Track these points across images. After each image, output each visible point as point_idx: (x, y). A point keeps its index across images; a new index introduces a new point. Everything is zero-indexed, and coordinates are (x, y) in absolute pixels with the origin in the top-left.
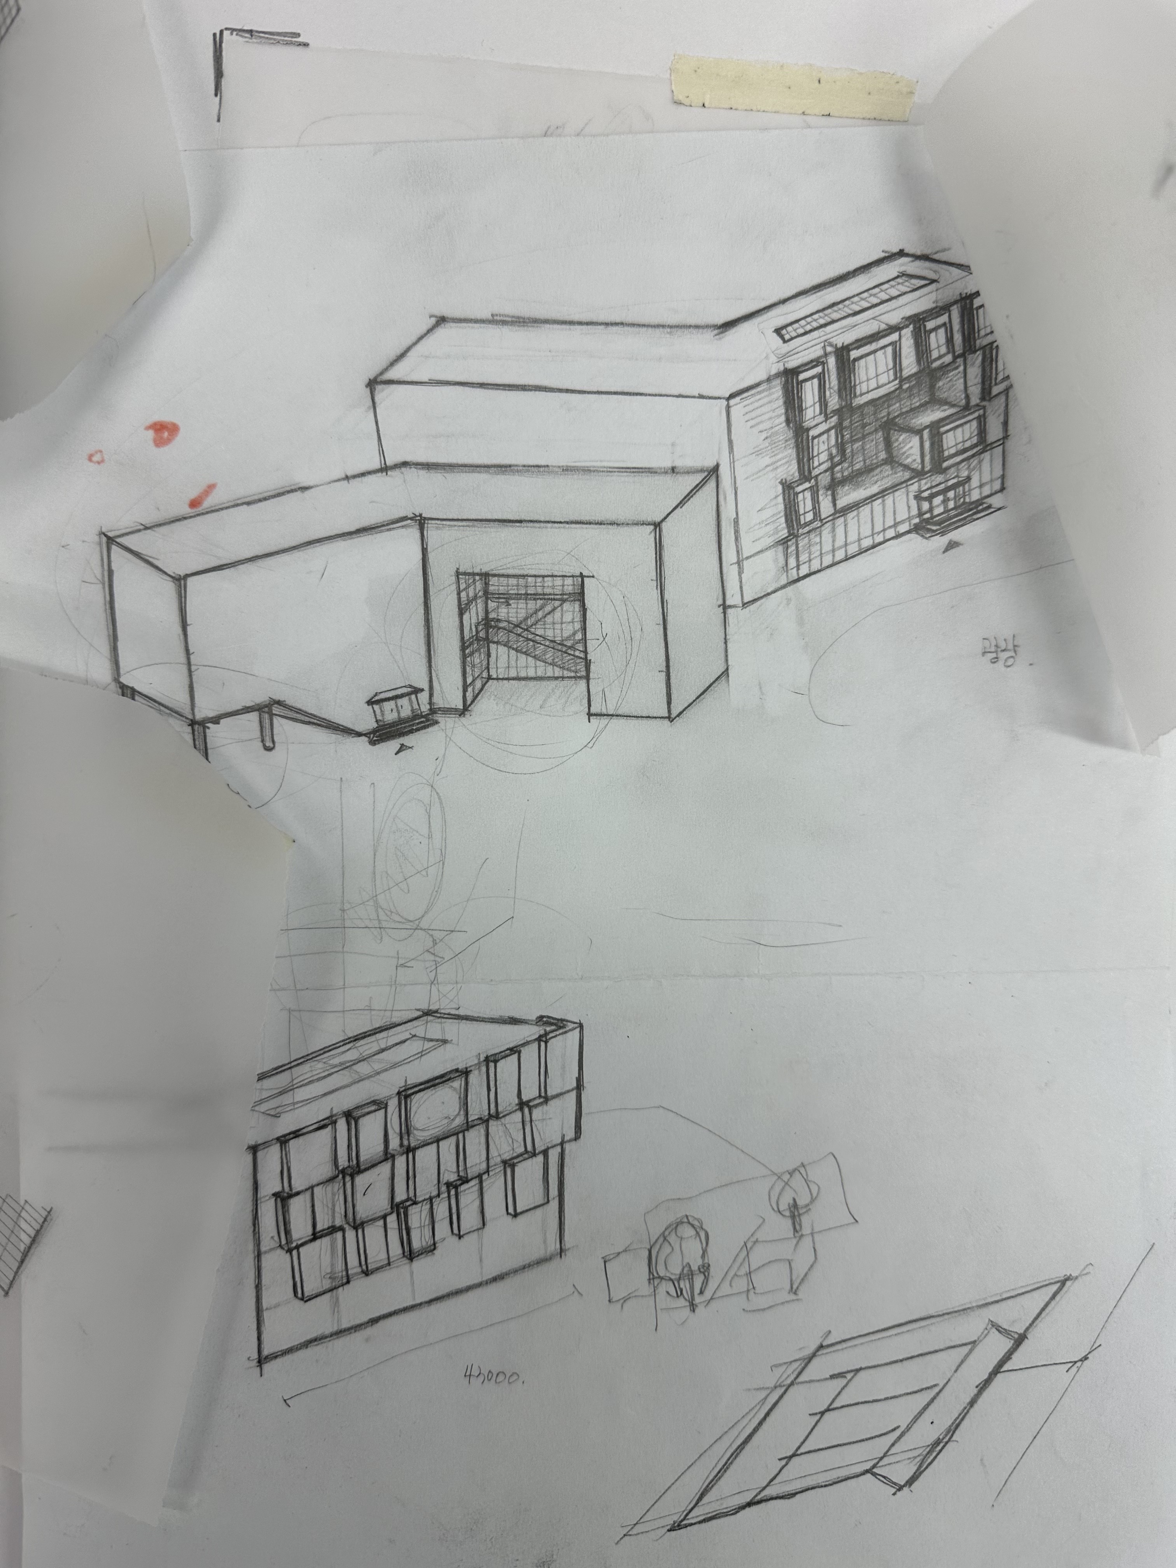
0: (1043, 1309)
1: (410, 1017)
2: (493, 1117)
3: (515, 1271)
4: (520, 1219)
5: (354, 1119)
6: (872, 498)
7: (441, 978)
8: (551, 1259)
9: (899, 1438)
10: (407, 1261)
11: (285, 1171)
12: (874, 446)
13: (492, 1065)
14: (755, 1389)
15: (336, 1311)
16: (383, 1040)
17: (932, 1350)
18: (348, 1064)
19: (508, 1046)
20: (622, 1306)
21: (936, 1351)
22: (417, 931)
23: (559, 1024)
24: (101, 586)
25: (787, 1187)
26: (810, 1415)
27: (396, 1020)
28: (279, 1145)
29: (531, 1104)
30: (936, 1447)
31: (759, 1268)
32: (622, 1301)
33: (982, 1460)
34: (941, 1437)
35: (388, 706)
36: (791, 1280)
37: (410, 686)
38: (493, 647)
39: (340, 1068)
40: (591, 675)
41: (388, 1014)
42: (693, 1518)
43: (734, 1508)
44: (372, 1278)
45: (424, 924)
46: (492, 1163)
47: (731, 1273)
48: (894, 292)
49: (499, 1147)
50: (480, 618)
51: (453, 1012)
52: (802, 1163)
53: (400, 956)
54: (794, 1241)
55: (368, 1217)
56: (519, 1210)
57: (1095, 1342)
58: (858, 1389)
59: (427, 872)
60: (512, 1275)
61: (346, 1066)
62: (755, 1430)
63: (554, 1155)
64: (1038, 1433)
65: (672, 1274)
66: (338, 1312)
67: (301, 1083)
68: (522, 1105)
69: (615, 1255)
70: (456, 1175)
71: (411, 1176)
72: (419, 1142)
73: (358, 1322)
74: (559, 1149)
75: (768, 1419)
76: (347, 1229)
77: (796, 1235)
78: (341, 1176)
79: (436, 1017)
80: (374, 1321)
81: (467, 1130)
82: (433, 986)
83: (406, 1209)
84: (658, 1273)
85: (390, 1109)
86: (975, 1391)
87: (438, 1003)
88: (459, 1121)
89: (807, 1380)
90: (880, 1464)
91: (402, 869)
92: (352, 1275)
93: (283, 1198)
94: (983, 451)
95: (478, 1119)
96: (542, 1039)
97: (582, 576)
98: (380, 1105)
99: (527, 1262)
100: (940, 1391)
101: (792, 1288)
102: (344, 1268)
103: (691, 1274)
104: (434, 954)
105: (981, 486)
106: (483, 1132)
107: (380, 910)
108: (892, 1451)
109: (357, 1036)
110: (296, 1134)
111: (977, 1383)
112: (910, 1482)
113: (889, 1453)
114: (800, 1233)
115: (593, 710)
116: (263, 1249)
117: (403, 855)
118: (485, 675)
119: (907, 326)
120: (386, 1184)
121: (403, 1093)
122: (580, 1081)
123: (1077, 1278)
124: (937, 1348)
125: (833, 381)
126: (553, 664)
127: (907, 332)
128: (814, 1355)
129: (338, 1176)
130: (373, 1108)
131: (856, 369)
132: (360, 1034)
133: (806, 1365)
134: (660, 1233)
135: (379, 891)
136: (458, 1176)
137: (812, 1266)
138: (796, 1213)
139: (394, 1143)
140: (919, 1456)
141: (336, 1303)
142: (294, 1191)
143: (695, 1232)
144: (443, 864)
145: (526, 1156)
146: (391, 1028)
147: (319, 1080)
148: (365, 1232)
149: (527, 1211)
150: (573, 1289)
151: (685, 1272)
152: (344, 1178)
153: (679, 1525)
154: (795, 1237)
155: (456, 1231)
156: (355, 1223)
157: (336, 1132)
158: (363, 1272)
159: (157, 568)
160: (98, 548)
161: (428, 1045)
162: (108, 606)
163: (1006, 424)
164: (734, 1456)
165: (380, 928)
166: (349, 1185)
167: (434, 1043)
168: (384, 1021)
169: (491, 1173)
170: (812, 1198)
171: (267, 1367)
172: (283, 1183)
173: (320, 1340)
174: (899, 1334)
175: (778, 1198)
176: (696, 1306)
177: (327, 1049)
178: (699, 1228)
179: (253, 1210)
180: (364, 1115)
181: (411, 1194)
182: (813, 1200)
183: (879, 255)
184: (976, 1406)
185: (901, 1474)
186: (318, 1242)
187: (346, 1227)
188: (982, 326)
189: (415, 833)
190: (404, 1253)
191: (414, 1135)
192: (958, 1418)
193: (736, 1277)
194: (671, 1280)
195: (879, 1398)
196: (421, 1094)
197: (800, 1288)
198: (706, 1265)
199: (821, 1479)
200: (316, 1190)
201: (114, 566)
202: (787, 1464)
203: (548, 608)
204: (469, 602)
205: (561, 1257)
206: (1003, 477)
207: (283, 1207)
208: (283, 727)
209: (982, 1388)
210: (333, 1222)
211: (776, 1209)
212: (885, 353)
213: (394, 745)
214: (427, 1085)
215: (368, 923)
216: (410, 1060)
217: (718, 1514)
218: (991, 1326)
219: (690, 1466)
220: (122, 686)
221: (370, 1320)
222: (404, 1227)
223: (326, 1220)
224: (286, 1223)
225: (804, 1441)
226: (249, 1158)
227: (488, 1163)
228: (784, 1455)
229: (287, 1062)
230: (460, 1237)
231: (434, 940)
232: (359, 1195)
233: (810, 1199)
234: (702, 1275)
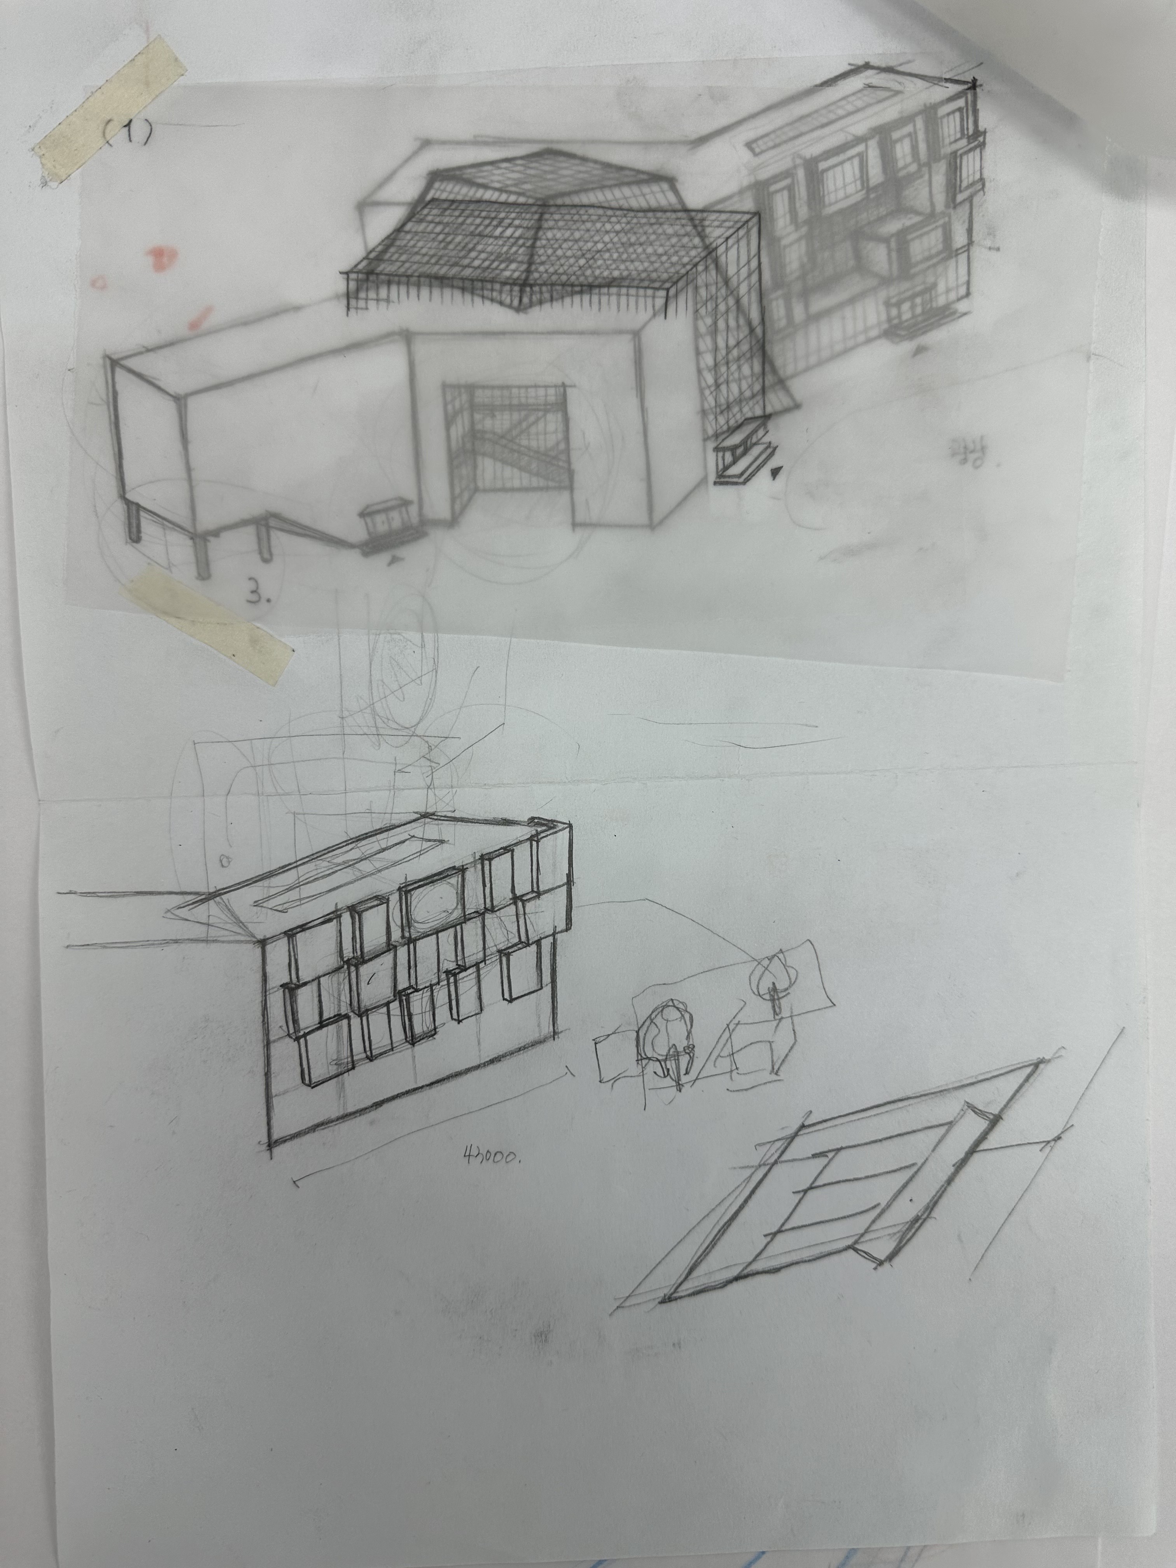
0: (1017, 1091)
1: (408, 820)
2: (489, 910)
3: (512, 1053)
4: (515, 1002)
5: (357, 913)
6: (840, 306)
7: (437, 782)
8: (544, 1041)
9: (879, 1215)
10: (410, 1046)
11: (293, 963)
12: (843, 253)
13: (487, 862)
14: (740, 1168)
15: (342, 1096)
16: (383, 840)
17: (910, 1130)
18: (351, 863)
19: (502, 846)
20: (612, 1086)
21: (914, 1132)
22: (413, 737)
23: (550, 825)
24: (105, 407)
25: (767, 972)
26: (793, 1193)
27: (395, 822)
28: (286, 938)
29: (524, 898)
30: (915, 1224)
31: (741, 1049)
32: (613, 1081)
33: (959, 1235)
34: (920, 1214)
35: (380, 519)
36: (773, 1061)
37: (401, 499)
38: (479, 459)
39: (344, 866)
40: (576, 485)
41: (388, 816)
42: (683, 1291)
43: (722, 1281)
44: (377, 1062)
45: (420, 731)
46: (488, 952)
48: (859, 104)
49: (494, 938)
50: (466, 429)
51: (449, 814)
52: (781, 950)
53: (398, 762)
54: (775, 1023)
55: (371, 1005)
56: (514, 996)
57: (1067, 1122)
58: (839, 1168)
59: (421, 680)
60: (508, 1057)
61: (349, 865)
62: (741, 1208)
63: (546, 944)
64: (1014, 1208)
65: (659, 1055)
66: (344, 1097)
67: (308, 880)
68: (516, 899)
69: (605, 1037)
70: (455, 964)
71: (412, 966)
72: (420, 934)
73: (363, 1106)
74: (551, 939)
75: (753, 1197)
76: (352, 1016)
77: (777, 1017)
78: (346, 967)
79: (433, 819)
80: (378, 1105)
81: (465, 922)
82: (429, 790)
83: (408, 996)
84: (645, 1055)
85: (392, 904)
86: (952, 1169)
87: (435, 806)
88: (457, 913)
89: (790, 1158)
90: (862, 1240)
91: (397, 677)
92: (357, 1060)
93: (291, 989)
94: (949, 257)
95: (475, 912)
96: (534, 839)
97: (564, 386)
98: (382, 899)
99: (523, 1045)
100: (919, 1170)
101: (773, 1068)
102: (349, 1054)
103: (677, 1055)
104: (429, 760)
105: (948, 291)
106: (479, 925)
107: (377, 717)
108: (874, 1227)
109: (359, 836)
110: (303, 928)
111: (954, 1163)
112: (891, 1257)
113: (870, 1230)
115: (578, 520)
116: (272, 1038)
117: (398, 664)
118: (472, 486)
119: (873, 137)
120: (390, 972)
121: (404, 889)
122: (570, 876)
123: (1049, 1061)
124: (914, 1128)
125: (802, 191)
126: (538, 474)
127: (873, 144)
128: (796, 1134)
129: (343, 967)
130: (375, 903)
131: (825, 180)
132: (362, 835)
133: (789, 1144)
134: (647, 1016)
135: (376, 699)
136: (457, 965)
137: (792, 1048)
138: (776, 997)
139: (396, 935)
140: (898, 1232)
141: (342, 1086)
142: (301, 982)
143: (680, 1015)
144: (436, 672)
145: (520, 946)
146: (390, 829)
147: (323, 877)
148: (370, 1019)
149: (522, 996)
150: (566, 1070)
151: (671, 1053)
152: (349, 968)
153: (669, 1298)
154: (775, 1020)
155: (455, 1016)
156: (359, 1011)
157: (340, 925)
158: (367, 1057)
159: (159, 388)
160: (102, 372)
161: (426, 845)
162: (113, 427)
163: (970, 231)
164: (721, 1233)
165: (378, 735)
166: (353, 975)
167: (432, 843)
168: (384, 823)
169: (487, 962)
170: (790, 982)
171: (277, 1151)
172: (290, 975)
173: (327, 1124)
174: (877, 1115)
175: (759, 983)
176: (683, 1086)
177: (331, 849)
178: (683, 1010)
179: (262, 1001)
180: (367, 910)
181: (413, 982)
182: (791, 985)
183: (844, 68)
184: (953, 1184)
185: (882, 1250)
186: (325, 1029)
187: (351, 1014)
188: (946, 134)
189: (409, 642)
190: (406, 1039)
191: (415, 927)
192: (935, 1195)
193: (720, 1058)
194: (658, 1060)
195: (859, 1176)
196: (421, 889)
198: (691, 1045)
199: (806, 1254)
200: (322, 979)
201: (118, 387)
202: (772, 1239)
203: (532, 419)
204: (456, 414)
205: (554, 1039)
206: (968, 283)
207: (291, 998)
208: (281, 540)
209: (958, 1167)
210: (339, 1010)
211: (756, 993)
212: (852, 164)
213: (385, 557)
214: (426, 882)
215: (366, 730)
216: (408, 859)
217: (707, 1287)
218: (966, 1107)
219: (680, 1242)
220: (128, 503)
221: (374, 1103)
222: (406, 1014)
223: (332, 1009)
224: (294, 1013)
225: (788, 1218)
226: (258, 951)
227: (485, 953)
228: (769, 1232)
229: (293, 861)
230: (459, 1021)
231: (429, 746)
232: (363, 984)
233: (789, 983)
234: (687, 1056)
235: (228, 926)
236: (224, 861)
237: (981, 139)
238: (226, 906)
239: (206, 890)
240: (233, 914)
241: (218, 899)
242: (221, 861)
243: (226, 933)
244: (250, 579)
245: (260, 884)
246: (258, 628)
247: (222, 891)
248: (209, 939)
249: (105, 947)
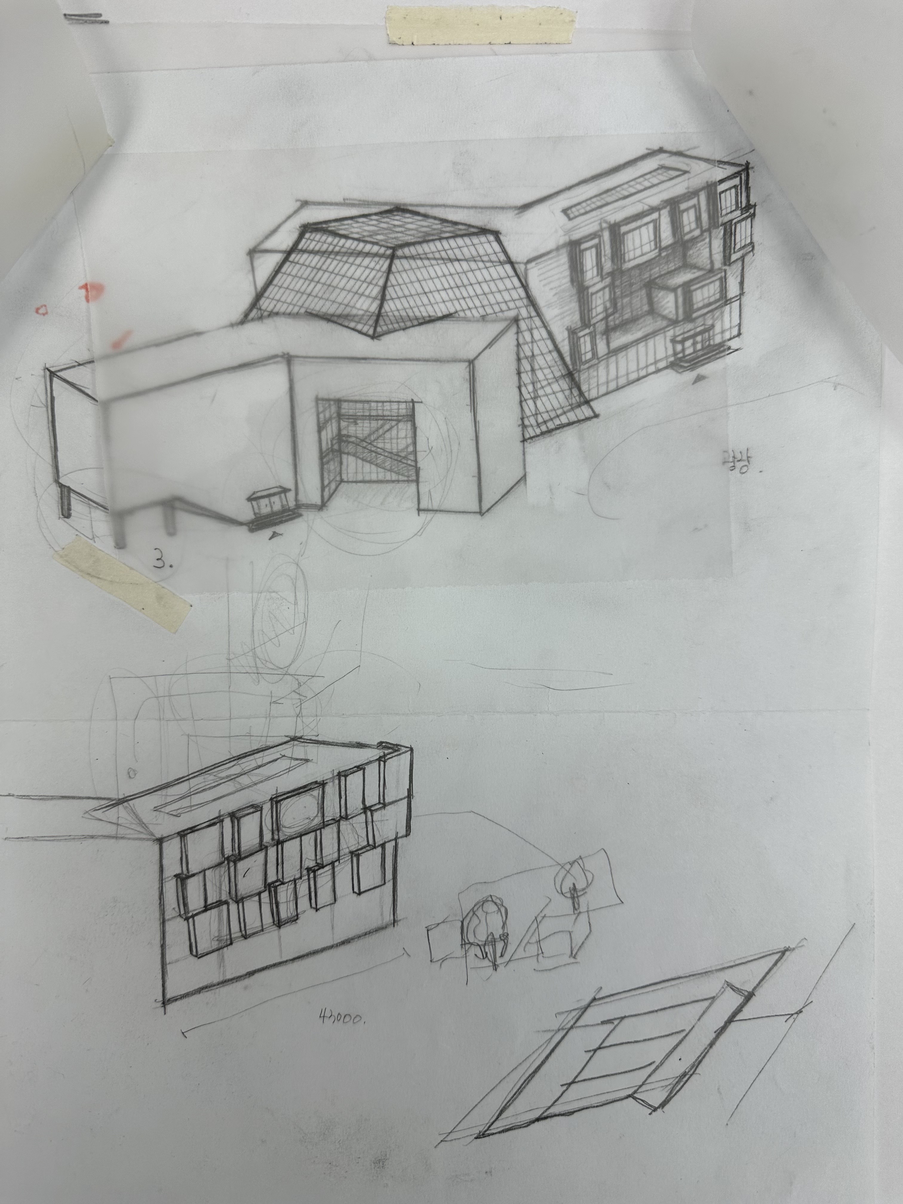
0: (767, 973)
1: (280, 742)
2: (344, 818)
3: (359, 937)
4: (364, 896)
5: (237, 818)
6: (637, 342)
7: (304, 712)
8: (386, 927)
9: (654, 1071)
10: (277, 928)
11: (184, 858)
12: (639, 301)
13: (343, 778)
14: (543, 1031)
15: (222, 965)
16: (259, 759)
17: (680, 1003)
18: (233, 777)
19: (355, 765)
20: (441, 965)
21: (684, 1004)
22: (286, 676)
23: (395, 749)
24: (45, 409)
25: (568, 874)
26: (585, 1051)
27: (270, 744)
28: (179, 838)
29: (373, 809)
30: (683, 1078)
31: (546, 937)
32: (441, 961)
33: (718, 1089)
34: (687, 1071)
35: (264, 502)
36: (571, 947)
37: (281, 487)
38: (344, 457)
39: (227, 780)
40: (421, 479)
41: (264, 739)
42: (494, 1129)
43: (525, 1122)
44: (250, 940)
45: (291, 671)
46: (342, 853)
47: (525, 942)
48: (655, 181)
49: (347, 841)
50: (334, 434)
51: (314, 738)
52: (580, 856)
53: (273, 695)
54: (574, 917)
55: (246, 894)
56: (362, 890)
57: (808, 999)
58: (623, 1033)
59: (293, 631)
60: (356, 940)
61: (231, 779)
62: (543, 1063)
63: (390, 847)
64: (763, 1069)
65: (479, 940)
66: (223, 966)
67: (197, 791)
68: (366, 809)
69: (435, 925)
70: (314, 862)
71: (280, 863)
72: (287, 836)
73: (238, 974)
74: (393, 843)
75: (553, 1055)
76: (231, 903)
77: (576, 912)
78: (226, 862)
79: (301, 742)
80: (251, 974)
81: (324, 828)
82: (298, 718)
83: (276, 888)
84: (468, 940)
85: (264, 812)
86: (714, 1035)
87: (302, 731)
88: (318, 820)
89: (584, 1025)
90: (640, 1090)
91: (274, 628)
92: (235, 938)
94: (726, 304)
95: (332, 819)
96: (382, 759)
97: (413, 401)
98: (257, 808)
99: (368, 930)
100: (687, 1035)
101: (572, 953)
102: (228, 932)
103: (494, 942)
104: (299, 694)
105: (723, 332)
106: (335, 830)
107: (257, 659)
108: (649, 1081)
109: (240, 755)
110: (193, 830)
111: (715, 1030)
112: (663, 1105)
113: (646, 1082)
114: (578, 911)
115: (422, 506)
116: (167, 917)
117: (275, 618)
118: (338, 478)
119: (665, 207)
120: (261, 868)
122: (410, 791)
123: (794, 949)
124: (684, 1002)
125: (607, 249)
126: (391, 470)
127: (665, 213)
128: (589, 1006)
129: (224, 862)
130: (251, 810)
131: (626, 241)
132: (242, 754)
133: (583, 1013)
134: (470, 909)
135: (257, 645)
136: (316, 863)
137: (587, 937)
138: (575, 895)
139: (267, 837)
140: (670, 1085)
141: (222, 960)
142: (190, 873)
143: (497, 909)
144: (306, 624)
145: (368, 848)
146: (266, 750)
147: (210, 788)
148: (245, 905)
149: (368, 890)
150: (404, 952)
151: (489, 939)
152: (228, 863)
153: (483, 1134)
154: (574, 914)
155: (314, 905)
156: (236, 898)
157: (223, 828)
158: (242, 936)
159: (87, 395)
160: (43, 380)
161: (294, 763)
162: (50, 424)
163: (742, 283)
164: (526, 1082)
165: (258, 673)
166: (232, 869)
167: (299, 762)
168: (261, 744)
169: (341, 861)
170: (588, 883)
171: (169, 1007)
172: (182, 867)
173: (210, 987)
174: (655, 990)
175: (562, 883)
176: (498, 966)
177: (217, 765)
178: (500, 905)
179: (159, 888)
180: (244, 816)
181: (280, 877)
182: (588, 885)
183: (642, 151)
184: (714, 1047)
185: (656, 1099)
186: (209, 912)
187: (230, 901)
188: (723, 207)
189: (284, 600)
190: (274, 922)
191: (283, 831)
192: (700, 1056)
193: (528, 944)
194: (478, 945)
195: (638, 1039)
196: (289, 800)
197: (579, 953)
198: (505, 934)
199: (594, 1101)
200: (207, 872)
201: (55, 394)
202: (567, 1089)
203: (387, 427)
204: (326, 421)
205: (394, 926)
206: (740, 325)
207: (182, 886)
208: (183, 519)
209: (719, 1033)
210: (220, 897)
211: (560, 891)
212: (648, 228)
213: (268, 532)
214: (293, 793)
215: (248, 670)
216: (279, 774)
217: (514, 1126)
218: (726, 985)
219: (493, 1089)
220: (61, 486)
221: (248, 972)
222: (274, 902)
223: (215, 896)
224: (184, 898)
225: (581, 1072)
226: (156, 847)
227: (339, 853)
228: (565, 1083)
229: (186, 775)
230: (317, 910)
231: (299, 683)
232: (240, 877)
233: (586, 884)
234: (502, 942)
235: (133, 826)
236: (131, 774)
237: (752, 211)
238: (132, 810)
239: (116, 797)
240: (137, 816)
241: (125, 804)
242: (129, 773)
243: (132, 832)
244: (155, 549)
245: (159, 793)
246: (163, 587)
247: (129, 798)
248: (118, 836)
249: (36, 840)
